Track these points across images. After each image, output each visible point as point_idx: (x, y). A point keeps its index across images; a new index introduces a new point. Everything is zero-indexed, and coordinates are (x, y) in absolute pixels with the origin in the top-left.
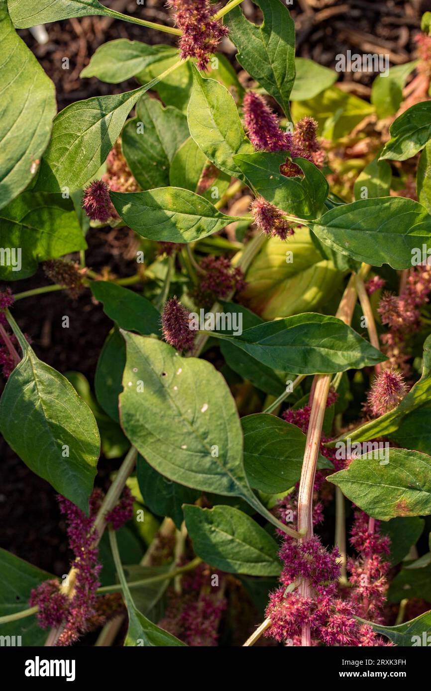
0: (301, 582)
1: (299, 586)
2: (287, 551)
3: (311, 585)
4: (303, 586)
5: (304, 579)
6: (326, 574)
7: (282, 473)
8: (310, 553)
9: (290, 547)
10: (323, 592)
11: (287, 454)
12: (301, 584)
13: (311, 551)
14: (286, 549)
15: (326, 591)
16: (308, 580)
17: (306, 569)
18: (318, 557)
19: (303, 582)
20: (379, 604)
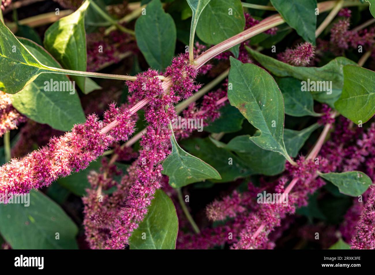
0: (168, 81)
1: (166, 81)
2: (180, 61)
3: (171, 87)
4: (167, 83)
5: (170, 81)
6: (182, 91)
7: (214, 34)
8: (187, 73)
9: (183, 60)
10: (172, 95)
11: (226, 28)
12: (167, 81)
13: (189, 73)
14: (180, 60)
15: (173, 97)
16: (171, 83)
17: (177, 78)
18: (187, 80)
19: (169, 82)
20: (183, 135)
